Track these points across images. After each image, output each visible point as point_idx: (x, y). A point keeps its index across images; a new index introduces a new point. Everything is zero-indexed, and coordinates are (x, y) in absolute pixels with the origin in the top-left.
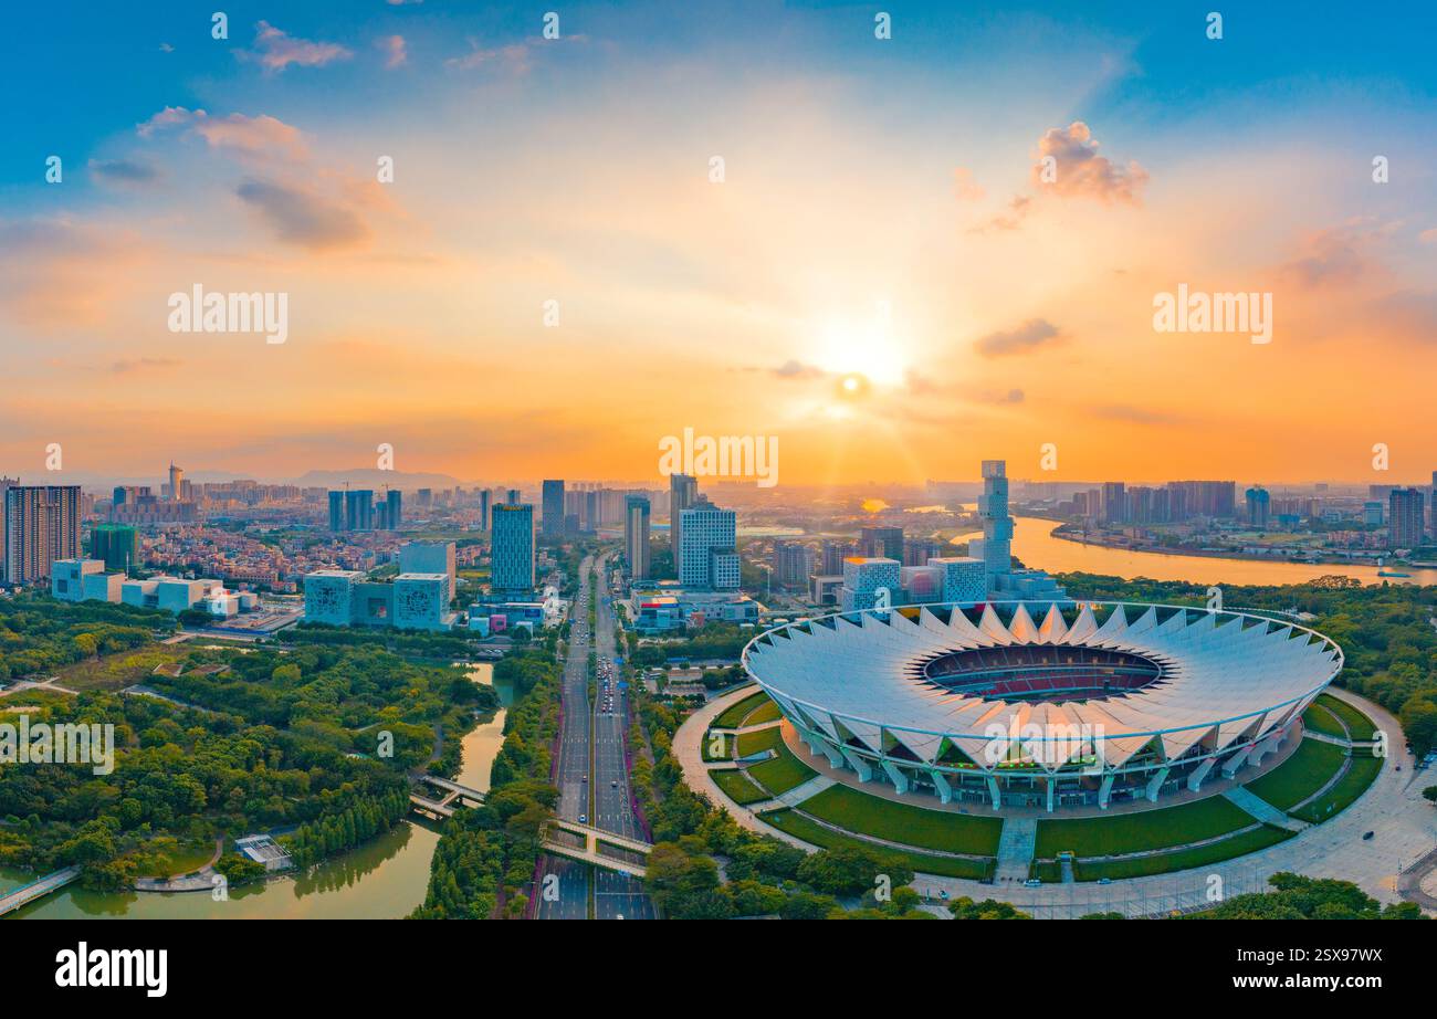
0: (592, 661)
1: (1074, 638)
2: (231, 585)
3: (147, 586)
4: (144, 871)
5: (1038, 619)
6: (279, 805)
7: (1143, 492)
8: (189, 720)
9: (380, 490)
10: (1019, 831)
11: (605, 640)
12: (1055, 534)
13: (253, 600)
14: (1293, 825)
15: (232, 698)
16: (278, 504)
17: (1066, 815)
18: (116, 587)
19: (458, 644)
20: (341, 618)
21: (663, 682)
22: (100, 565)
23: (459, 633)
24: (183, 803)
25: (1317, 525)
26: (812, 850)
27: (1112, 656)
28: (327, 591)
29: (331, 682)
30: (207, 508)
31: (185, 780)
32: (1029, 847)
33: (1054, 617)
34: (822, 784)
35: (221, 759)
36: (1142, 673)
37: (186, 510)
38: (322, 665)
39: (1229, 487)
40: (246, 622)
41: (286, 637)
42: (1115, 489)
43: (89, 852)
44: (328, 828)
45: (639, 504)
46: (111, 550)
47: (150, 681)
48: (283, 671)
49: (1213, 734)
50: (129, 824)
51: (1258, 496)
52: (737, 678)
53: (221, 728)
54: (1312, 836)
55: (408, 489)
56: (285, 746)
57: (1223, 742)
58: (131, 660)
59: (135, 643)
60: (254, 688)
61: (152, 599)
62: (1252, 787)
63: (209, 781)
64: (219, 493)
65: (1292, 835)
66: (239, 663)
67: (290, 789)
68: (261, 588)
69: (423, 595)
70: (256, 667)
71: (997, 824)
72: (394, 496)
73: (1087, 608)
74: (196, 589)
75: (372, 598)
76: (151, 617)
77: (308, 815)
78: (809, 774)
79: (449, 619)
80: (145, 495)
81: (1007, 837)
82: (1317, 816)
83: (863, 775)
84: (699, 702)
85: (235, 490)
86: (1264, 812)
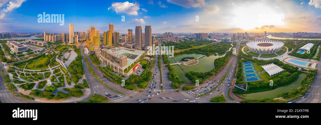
0: (238, 44)
1: (267, 43)
2: (217, 39)
3: (212, 39)
4: (210, 55)
5: (267, 41)
6: (218, 51)
7: (277, 33)
8: (213, 47)
9: (227, 33)
10: (260, 55)
11: (240, 42)
12: (272, 36)
13: (218, 40)
14: (278, 55)
15: (216, 46)
16: (221, 34)
17: (264, 54)
18: (210, 39)
19: (231, 43)
20: (224, 41)
21: (242, 45)
22: (209, 38)
23: (231, 42)
24: (213, 51)
25: (289, 35)
26: (247, 54)
27: (270, 44)
28: (222, 40)
29: (222, 45)
30: (216, 34)
31: (213, 50)
32: (261, 55)
33: (268, 41)
34: (250, 51)
35: (215, 49)
36: (271, 45)
37: (214, 35)
38: (222, 44)
39: (283, 33)
40: (217, 42)
41: (220, 42)
42: (275, 33)
43: (207, 53)
44: (220, 52)
45: (243, 34)
46: (209, 37)
47: (211, 45)
48: (219, 44)
49: (276, 48)
50: (210, 52)
51: (285, 33)
52: (246, 45)
53: (215, 47)
54: (279, 56)
55: (229, 33)
56: (219, 48)
57: (277, 49)
58: (210, 44)
59: (211, 43)
60: (218, 45)
61: (212, 40)
62: (276, 53)
63: (214, 50)
64: (217, 34)
65: (278, 56)
66: (217, 44)
67: (219, 51)
68: (219, 39)
69: (229, 40)
70: (218, 44)
71: (259, 54)
72: (228, 34)
73: (272, 41)
74: (215, 40)
75: (225, 40)
76: (212, 41)
77: (219, 52)
78: (249, 50)
79: (230, 41)
80: (212, 34)
81: (260, 54)
82: (280, 55)
83: (254, 51)
84: (244, 46)
85: (218, 33)
86: (276, 54)
